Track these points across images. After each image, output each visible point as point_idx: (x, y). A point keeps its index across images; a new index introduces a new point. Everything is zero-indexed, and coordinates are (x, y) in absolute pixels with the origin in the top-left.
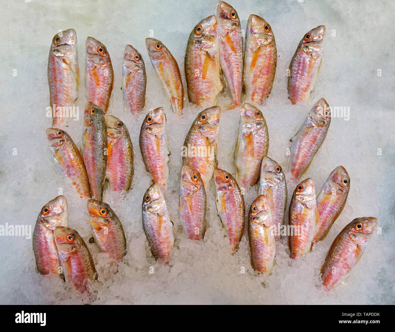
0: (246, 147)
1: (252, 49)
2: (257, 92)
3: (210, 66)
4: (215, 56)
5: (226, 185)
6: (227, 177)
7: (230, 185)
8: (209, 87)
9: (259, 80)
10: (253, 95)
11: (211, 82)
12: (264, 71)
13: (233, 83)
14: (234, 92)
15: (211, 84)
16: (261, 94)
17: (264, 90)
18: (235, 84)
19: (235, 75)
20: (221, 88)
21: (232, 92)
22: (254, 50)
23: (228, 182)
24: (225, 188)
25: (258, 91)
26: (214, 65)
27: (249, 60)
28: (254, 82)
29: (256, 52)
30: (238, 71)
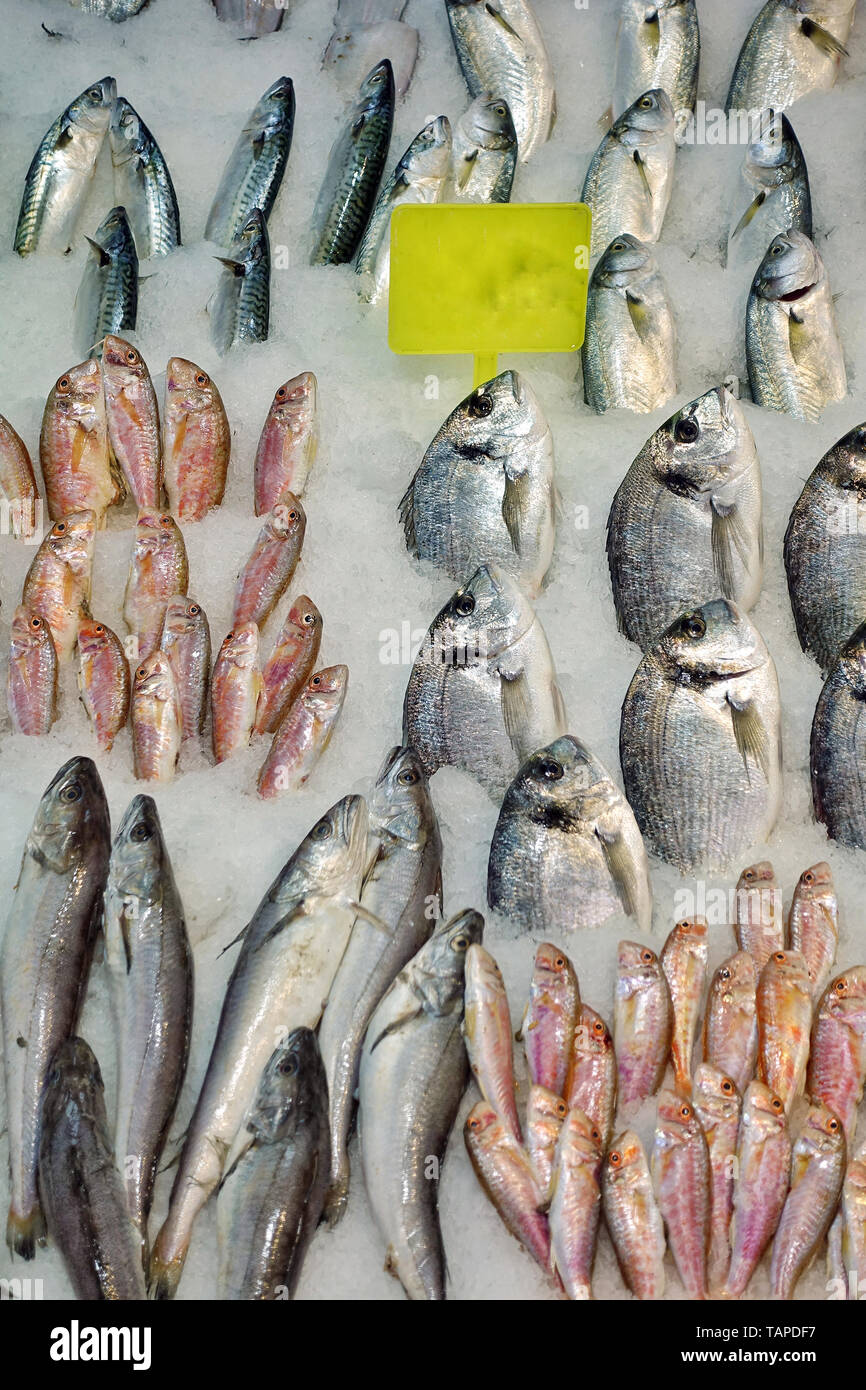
0: (140, 579)
1: (173, 419)
2: (188, 500)
3: (87, 449)
4: (97, 430)
5: (95, 641)
6: (99, 629)
7: (104, 641)
8: (87, 488)
9: (191, 476)
10: (181, 507)
11: (89, 478)
12: (198, 458)
13: (138, 483)
14: (142, 501)
15: (89, 482)
16: (195, 504)
17: (202, 496)
18: (144, 484)
19: (141, 468)
20: (113, 493)
21: (138, 501)
22: (178, 420)
23: (99, 636)
24: (94, 646)
25: (191, 497)
26: (95, 446)
27: (171, 439)
28: (181, 480)
29: (180, 423)
30: (148, 460)
